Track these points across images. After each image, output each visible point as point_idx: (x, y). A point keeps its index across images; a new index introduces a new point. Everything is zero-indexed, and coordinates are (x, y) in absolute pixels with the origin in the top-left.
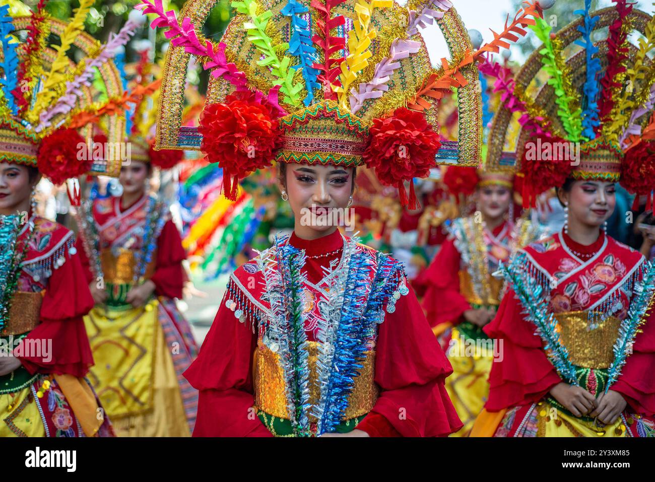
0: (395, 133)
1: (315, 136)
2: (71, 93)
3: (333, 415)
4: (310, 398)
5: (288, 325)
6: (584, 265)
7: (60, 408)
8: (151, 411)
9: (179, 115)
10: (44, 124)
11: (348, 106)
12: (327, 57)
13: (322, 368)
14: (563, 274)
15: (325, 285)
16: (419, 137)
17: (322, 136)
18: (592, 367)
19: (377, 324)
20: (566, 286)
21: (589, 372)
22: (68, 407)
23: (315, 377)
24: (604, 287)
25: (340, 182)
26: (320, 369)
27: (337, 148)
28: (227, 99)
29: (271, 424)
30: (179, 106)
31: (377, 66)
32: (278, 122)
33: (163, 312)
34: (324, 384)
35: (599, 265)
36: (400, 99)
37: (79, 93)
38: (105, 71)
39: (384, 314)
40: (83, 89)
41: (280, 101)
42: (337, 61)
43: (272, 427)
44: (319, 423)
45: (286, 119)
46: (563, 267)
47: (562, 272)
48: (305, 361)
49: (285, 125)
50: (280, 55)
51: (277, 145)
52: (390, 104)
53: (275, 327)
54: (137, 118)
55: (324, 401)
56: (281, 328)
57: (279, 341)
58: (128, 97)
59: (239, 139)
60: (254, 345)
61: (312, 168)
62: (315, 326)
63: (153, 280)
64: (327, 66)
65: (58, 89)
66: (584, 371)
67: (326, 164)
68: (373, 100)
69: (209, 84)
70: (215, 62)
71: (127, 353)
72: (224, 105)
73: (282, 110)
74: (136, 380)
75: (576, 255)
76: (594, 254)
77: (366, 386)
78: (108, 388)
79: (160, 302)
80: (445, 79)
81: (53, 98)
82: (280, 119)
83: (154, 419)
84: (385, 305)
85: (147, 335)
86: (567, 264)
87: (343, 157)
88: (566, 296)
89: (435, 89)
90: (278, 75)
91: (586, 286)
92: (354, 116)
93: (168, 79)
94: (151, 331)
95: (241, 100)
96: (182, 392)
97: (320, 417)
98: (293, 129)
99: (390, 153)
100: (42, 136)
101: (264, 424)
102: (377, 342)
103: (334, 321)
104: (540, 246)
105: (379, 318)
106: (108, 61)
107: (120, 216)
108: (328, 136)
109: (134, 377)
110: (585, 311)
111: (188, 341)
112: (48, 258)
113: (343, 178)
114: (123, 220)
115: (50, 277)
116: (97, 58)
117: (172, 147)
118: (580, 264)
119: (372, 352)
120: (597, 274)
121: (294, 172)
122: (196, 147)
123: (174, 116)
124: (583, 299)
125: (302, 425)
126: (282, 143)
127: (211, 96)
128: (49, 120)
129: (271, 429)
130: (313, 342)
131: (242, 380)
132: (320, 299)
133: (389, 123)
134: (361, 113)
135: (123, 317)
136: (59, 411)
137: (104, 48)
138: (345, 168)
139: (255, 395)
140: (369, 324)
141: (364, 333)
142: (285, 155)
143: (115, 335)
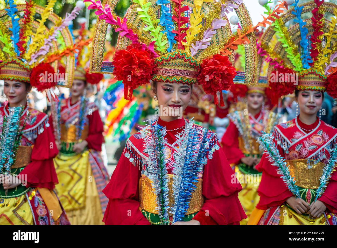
0: (214, 67)
1: (173, 68)
2: (47, 44)
3: (181, 212)
4: (169, 204)
5: (157, 166)
6: (307, 135)
7: (40, 205)
8: (84, 208)
9: (102, 55)
10: (33, 61)
11: (190, 53)
12: (179, 27)
13: (175, 188)
14: (295, 140)
15: (176, 145)
16: (226, 69)
17: (177, 68)
18: (309, 188)
19: (204, 165)
20: (296, 146)
21: (307, 191)
22: (45, 205)
23: (172, 193)
24: (316, 147)
25: (185, 91)
26: (174, 188)
27: (184, 74)
28: (127, 47)
29: (149, 217)
30: (102, 51)
31: (205, 32)
32: (153, 60)
33: (91, 157)
34: (176, 196)
35: (314, 136)
36: (216, 50)
37: (51, 44)
38: (64, 33)
39: (206, 160)
40: (53, 43)
41: (155, 49)
42: (185, 29)
43: (149, 218)
44: (174, 216)
45: (159, 59)
46: (295, 136)
47: (295, 139)
48: (167, 184)
49: (158, 62)
50: (155, 25)
51: (153, 72)
52: (211, 52)
53: (151, 167)
54: (80, 58)
55: (176, 205)
56: (154, 167)
57: (153, 174)
58: (76, 47)
59: (134, 68)
60: (140, 176)
61: (171, 84)
62: (172, 166)
63: (87, 140)
64: (179, 32)
65: (40, 42)
66: (305, 190)
67: (178, 83)
68: (202, 50)
69: (118, 40)
70: (121, 28)
71: (72, 178)
72: (127, 51)
73: (156, 54)
74: (77, 191)
75: (303, 130)
76: (313, 129)
77: (198, 197)
78: (63, 196)
79: (90, 152)
80: (239, 40)
81: (38, 47)
82: (154, 58)
83: (85, 212)
84: (207, 155)
85: (83, 169)
86: (298, 134)
87: (188, 79)
88: (296, 151)
89: (234, 45)
90: (154, 36)
91: (307, 146)
92: (193, 58)
93: (97, 37)
94: (85, 167)
95: (135, 48)
96: (100, 198)
97: (174, 213)
98: (162, 64)
99: (211, 77)
100: (32, 67)
101: (145, 217)
102: (203, 174)
103: (181, 163)
104: (285, 125)
105: (205, 161)
106: (66, 28)
107: (70, 108)
108: (180, 68)
109: (76, 190)
110: (306, 159)
111: (104, 172)
112: (35, 129)
113: (187, 90)
114: (71, 110)
115: (36, 138)
116: (60, 26)
117: (98, 72)
118: (305, 135)
119: (201, 179)
120: (313, 140)
121: (162, 86)
122: (110, 72)
123: (99, 56)
124: (305, 153)
125: (165, 217)
126: (156, 71)
127: (119, 46)
128: (36, 59)
129: (149, 220)
130: (171, 175)
131: (133, 194)
132: (174, 152)
133: (211, 62)
134: (196, 56)
135: (71, 159)
136: (40, 207)
137: (64, 21)
138: (188, 85)
139: (140, 202)
140: (199, 165)
141: (197, 170)
142: (157, 77)
143: (66, 169)
